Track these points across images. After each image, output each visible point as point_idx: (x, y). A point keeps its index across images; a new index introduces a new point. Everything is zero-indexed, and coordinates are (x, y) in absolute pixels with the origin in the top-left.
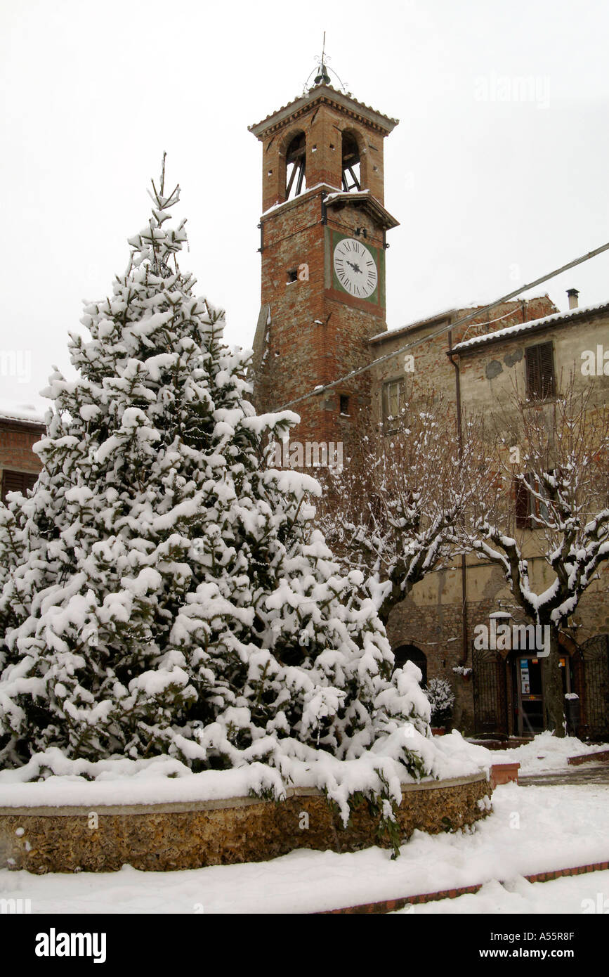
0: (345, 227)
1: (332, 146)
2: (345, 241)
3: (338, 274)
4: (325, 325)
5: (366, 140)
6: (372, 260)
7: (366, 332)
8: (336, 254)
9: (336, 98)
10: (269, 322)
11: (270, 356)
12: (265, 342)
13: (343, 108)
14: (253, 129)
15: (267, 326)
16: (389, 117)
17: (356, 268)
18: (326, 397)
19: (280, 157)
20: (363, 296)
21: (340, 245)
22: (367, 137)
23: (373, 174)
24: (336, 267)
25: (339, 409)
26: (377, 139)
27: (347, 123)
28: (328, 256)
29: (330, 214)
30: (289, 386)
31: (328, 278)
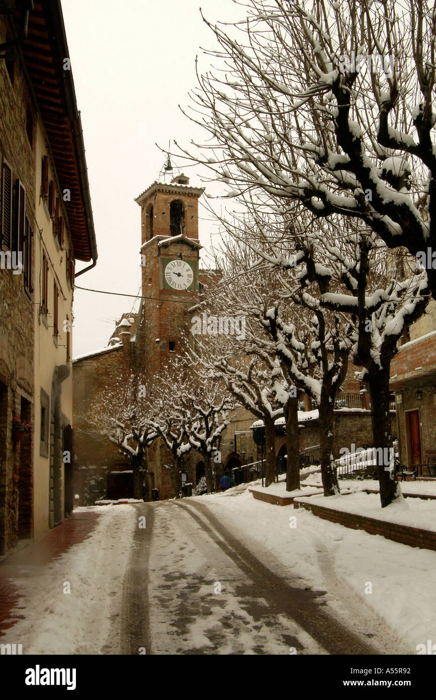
0: (172, 255)
1: (164, 213)
2: (172, 262)
3: (167, 281)
4: (160, 308)
5: (186, 203)
6: (190, 267)
7: (186, 307)
8: (167, 270)
9: (165, 188)
10: (144, 304)
11: (144, 322)
12: (142, 315)
13: (169, 191)
14: (136, 200)
15: (143, 306)
16: (199, 187)
17: (179, 275)
18: (161, 344)
19: (147, 216)
20: (183, 288)
21: (169, 265)
22: (187, 201)
23: (191, 221)
24: (166, 277)
25: (168, 349)
26: (193, 200)
27: (172, 198)
28: (161, 273)
29: (163, 251)
30: (150, 337)
31: (162, 284)
